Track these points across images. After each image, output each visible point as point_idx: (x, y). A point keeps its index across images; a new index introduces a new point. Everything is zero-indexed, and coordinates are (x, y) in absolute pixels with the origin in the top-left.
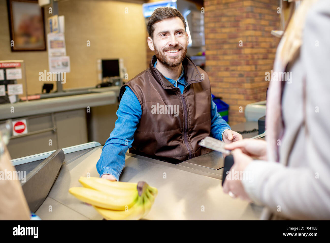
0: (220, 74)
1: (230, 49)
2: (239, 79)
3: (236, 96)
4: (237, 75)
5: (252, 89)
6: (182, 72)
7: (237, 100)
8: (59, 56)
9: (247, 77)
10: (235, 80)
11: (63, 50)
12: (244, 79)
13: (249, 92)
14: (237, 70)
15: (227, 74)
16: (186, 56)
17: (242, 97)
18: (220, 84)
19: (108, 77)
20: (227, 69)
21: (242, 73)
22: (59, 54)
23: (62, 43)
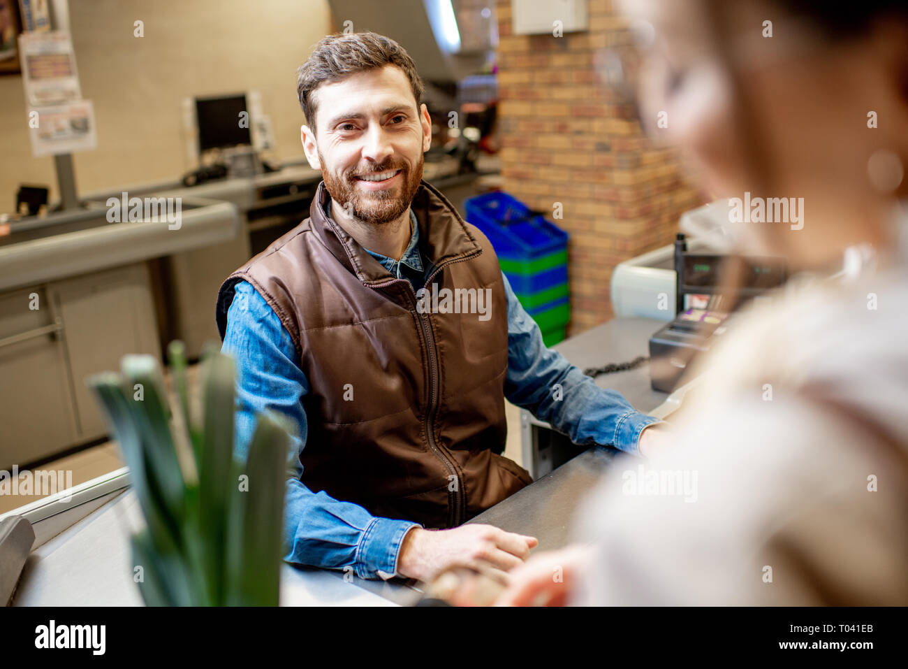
0: (544, 142)
1: (569, 68)
2: (599, 159)
3: (590, 208)
4: (590, 147)
5: (636, 187)
6: (414, 235)
7: (592, 218)
8: (60, 103)
9: (622, 151)
10: (583, 161)
11: (72, 83)
12: (610, 157)
13: (626, 195)
14: (591, 133)
15: (560, 141)
16: (423, 183)
17: (606, 210)
18: (543, 172)
19: (216, 149)
20: (561, 129)
21: (606, 140)
22: (57, 97)
23: (67, 63)
